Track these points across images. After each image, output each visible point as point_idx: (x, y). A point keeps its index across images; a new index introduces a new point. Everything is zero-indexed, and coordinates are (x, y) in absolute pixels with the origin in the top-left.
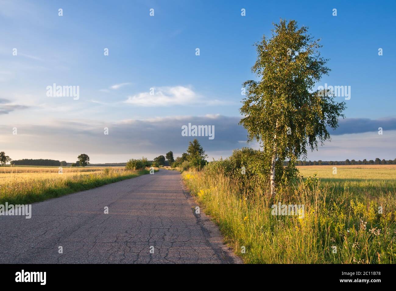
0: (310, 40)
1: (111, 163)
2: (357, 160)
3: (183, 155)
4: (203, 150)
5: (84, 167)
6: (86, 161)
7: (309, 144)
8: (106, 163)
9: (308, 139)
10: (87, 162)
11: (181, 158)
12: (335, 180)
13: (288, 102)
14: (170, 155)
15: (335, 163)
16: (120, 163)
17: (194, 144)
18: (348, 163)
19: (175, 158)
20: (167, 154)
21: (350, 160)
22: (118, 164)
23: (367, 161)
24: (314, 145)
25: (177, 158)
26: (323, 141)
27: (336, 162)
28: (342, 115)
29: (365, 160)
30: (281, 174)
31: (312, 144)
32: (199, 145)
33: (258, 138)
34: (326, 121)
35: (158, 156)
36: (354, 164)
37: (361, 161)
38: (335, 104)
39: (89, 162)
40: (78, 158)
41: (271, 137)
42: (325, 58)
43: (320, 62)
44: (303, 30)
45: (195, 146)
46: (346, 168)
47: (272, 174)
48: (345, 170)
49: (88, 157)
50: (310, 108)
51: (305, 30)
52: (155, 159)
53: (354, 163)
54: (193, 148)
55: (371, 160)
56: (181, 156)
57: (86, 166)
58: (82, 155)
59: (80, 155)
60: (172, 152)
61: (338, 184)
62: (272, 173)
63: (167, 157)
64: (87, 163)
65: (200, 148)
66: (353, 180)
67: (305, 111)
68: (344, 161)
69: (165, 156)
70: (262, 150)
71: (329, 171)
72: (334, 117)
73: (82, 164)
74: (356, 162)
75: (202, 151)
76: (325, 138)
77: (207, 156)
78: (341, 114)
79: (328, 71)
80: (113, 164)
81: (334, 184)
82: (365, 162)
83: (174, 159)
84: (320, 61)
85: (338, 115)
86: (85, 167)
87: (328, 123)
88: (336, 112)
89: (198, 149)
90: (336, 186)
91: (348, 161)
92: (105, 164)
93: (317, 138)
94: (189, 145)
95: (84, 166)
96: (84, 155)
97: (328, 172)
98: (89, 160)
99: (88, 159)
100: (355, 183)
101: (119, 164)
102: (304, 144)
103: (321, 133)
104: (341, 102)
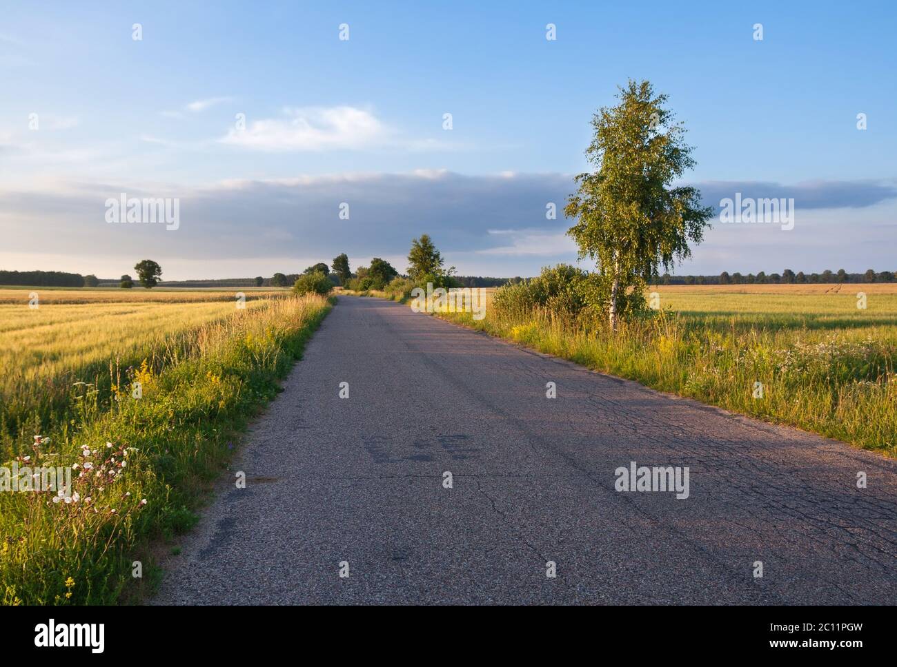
0: (670, 118)
1: (201, 279)
2: (744, 273)
3: (372, 262)
4: (441, 257)
5: (149, 289)
6: (154, 276)
7: (662, 263)
8: (189, 279)
9: (661, 258)
10: (156, 278)
11: (369, 270)
12: (694, 314)
13: (641, 212)
14: (342, 262)
15: (697, 280)
16: (221, 281)
17: (421, 245)
18: (726, 279)
19: (353, 269)
20: (336, 261)
21: (731, 274)
22: (217, 283)
23: (766, 275)
24: (669, 266)
25: (359, 269)
26: (682, 260)
27: (701, 277)
28: (709, 225)
29: (763, 273)
30: (624, 305)
31: (666, 265)
32: (431, 247)
33: (592, 255)
34: (687, 234)
35: (312, 264)
36: (738, 283)
37: (754, 276)
38: (701, 209)
39: (161, 277)
40: (136, 268)
41: (611, 254)
42: (690, 146)
43: (683, 151)
44: (661, 99)
45: (424, 249)
46: (717, 293)
47: (611, 305)
48: (716, 296)
49: (157, 266)
50: (667, 220)
51: (664, 99)
52: (307, 271)
53: (738, 279)
54: (420, 253)
55: (773, 275)
56: (368, 265)
57: (154, 286)
58: (144, 262)
59: (139, 262)
60: (346, 255)
61: (698, 319)
62: (612, 303)
63: (334, 267)
64: (157, 281)
65: (435, 253)
66: (721, 314)
67: (660, 223)
68: (718, 277)
69: (330, 264)
70: (598, 271)
71: (685, 298)
72: (697, 228)
73: (145, 281)
74: (743, 277)
75: (439, 259)
76: (685, 257)
77: (455, 270)
78: (707, 222)
79: (694, 164)
80: (206, 281)
81: (694, 320)
82: (761, 279)
83: (351, 270)
84: (683, 148)
85: (704, 224)
86: (153, 288)
87: (690, 235)
88: (702, 220)
89: (430, 254)
90: (695, 321)
91: (725, 275)
92: (187, 281)
93: (674, 255)
94: (413, 247)
95: (150, 287)
96: (149, 262)
97: (684, 300)
98: (160, 274)
99: (159, 270)
100: (723, 318)
101: (218, 281)
102: (655, 263)
103: (680, 249)
104: (708, 207)
